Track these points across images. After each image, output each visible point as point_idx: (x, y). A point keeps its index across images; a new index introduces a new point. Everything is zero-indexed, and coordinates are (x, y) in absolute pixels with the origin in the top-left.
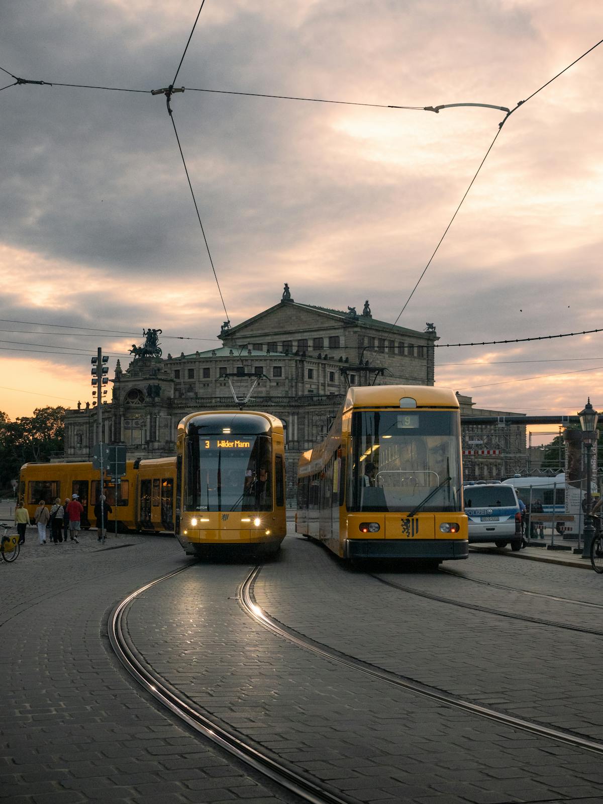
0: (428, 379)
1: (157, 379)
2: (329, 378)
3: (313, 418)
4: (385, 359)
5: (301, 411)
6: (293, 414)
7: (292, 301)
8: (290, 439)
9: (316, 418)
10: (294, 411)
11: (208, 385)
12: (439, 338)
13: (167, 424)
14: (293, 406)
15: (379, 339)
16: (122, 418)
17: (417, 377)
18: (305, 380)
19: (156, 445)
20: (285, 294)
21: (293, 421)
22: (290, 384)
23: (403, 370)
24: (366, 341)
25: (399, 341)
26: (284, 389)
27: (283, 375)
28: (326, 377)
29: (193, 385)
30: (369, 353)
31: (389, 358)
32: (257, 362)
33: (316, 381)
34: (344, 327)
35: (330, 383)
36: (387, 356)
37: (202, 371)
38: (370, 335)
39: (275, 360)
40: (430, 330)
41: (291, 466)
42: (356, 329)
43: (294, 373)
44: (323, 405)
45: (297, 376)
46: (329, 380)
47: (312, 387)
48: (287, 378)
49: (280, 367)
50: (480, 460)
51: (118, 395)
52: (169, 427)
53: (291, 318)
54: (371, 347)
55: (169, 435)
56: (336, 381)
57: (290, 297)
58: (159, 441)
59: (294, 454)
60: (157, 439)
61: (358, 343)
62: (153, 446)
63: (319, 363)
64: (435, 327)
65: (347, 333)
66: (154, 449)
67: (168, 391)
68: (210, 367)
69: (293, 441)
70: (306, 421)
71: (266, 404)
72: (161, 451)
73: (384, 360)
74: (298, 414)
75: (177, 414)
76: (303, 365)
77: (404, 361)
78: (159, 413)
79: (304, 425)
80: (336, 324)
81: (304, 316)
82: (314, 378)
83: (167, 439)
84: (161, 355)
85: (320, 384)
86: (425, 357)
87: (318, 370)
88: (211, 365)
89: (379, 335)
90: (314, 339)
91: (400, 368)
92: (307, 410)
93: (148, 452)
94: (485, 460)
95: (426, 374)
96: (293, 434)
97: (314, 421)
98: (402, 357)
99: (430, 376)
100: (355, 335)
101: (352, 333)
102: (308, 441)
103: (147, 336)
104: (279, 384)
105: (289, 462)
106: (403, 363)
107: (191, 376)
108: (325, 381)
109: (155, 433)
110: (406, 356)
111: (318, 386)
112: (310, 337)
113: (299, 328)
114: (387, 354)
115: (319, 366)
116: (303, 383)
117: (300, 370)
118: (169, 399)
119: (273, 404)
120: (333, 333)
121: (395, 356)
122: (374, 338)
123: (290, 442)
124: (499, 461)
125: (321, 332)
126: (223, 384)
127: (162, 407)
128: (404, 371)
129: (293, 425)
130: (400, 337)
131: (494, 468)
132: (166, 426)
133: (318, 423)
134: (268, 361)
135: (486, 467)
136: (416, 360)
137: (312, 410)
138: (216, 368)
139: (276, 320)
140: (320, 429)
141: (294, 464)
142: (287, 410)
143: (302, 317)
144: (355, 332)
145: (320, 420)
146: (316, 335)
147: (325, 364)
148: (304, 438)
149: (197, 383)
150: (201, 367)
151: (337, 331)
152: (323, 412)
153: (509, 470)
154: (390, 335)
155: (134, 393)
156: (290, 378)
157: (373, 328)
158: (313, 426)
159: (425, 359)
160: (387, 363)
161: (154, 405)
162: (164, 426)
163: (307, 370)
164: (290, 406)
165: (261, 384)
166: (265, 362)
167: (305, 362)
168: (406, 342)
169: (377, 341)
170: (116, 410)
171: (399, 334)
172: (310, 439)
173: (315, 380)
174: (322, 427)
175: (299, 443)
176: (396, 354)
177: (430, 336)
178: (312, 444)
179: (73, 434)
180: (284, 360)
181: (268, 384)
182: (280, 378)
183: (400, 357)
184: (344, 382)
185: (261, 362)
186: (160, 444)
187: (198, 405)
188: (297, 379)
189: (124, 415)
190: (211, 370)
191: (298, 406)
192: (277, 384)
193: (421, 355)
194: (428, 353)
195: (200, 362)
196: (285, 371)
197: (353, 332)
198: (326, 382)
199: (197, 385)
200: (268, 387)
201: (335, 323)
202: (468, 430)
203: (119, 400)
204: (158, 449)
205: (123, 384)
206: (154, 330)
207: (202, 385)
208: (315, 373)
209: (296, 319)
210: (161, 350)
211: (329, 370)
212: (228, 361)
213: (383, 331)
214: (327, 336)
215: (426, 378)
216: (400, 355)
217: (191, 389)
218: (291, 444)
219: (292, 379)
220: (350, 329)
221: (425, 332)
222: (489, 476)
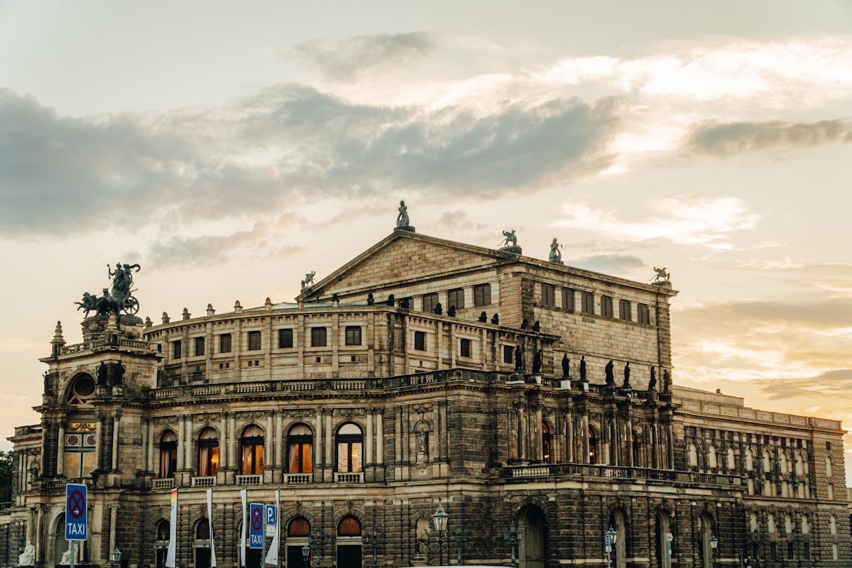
0: (659, 362)
1: (117, 352)
2: (459, 349)
3: (411, 419)
4: (575, 324)
5: (389, 405)
6: (374, 412)
7: (412, 229)
8: (369, 461)
9: (415, 417)
10: (374, 405)
11: (228, 365)
12: (677, 292)
13: (141, 439)
14: (372, 396)
15: (563, 288)
16: (61, 430)
17: (640, 359)
18: (408, 351)
19: (112, 478)
20: (400, 219)
21: (374, 426)
22: (377, 359)
23: (612, 344)
24: (538, 290)
25: (602, 293)
26: (365, 368)
27: (364, 342)
28: (453, 347)
29: (201, 368)
30: (544, 311)
31: (584, 323)
32: (315, 319)
33: (433, 355)
34: (497, 267)
35: (461, 359)
36: (579, 318)
37: (217, 341)
38: (545, 281)
39: (349, 314)
40: (662, 279)
41: (369, 514)
42: (517, 269)
43: (385, 338)
44: (427, 391)
45: (391, 343)
46: (459, 354)
47: (423, 365)
48: (371, 347)
49: (359, 328)
50: (759, 503)
51: (55, 387)
52: (144, 445)
53: (410, 258)
54: (548, 303)
55: (144, 461)
56: (474, 356)
57: (408, 223)
58: (117, 471)
59: (376, 491)
60: (114, 467)
61: (523, 293)
62: (106, 480)
63: (437, 322)
64: (669, 274)
65: (502, 277)
66: (107, 488)
67: (145, 377)
68: (231, 331)
69: (374, 465)
70: (398, 425)
71: (319, 393)
72: (121, 491)
73: (575, 326)
74: (383, 412)
75: (159, 418)
76: (403, 323)
77: (614, 329)
78: (119, 417)
79: (394, 432)
80: (484, 263)
81: (431, 253)
82: (428, 349)
83: (139, 467)
84: (137, 311)
85: (440, 361)
86: (653, 323)
87: (437, 333)
88: (233, 329)
89: (563, 282)
90: (450, 292)
91: (606, 340)
92: (398, 404)
93: (95, 494)
94: (769, 504)
95: (656, 353)
96: (374, 452)
97: (412, 424)
98: (610, 322)
99: (664, 356)
100: (515, 278)
101: (511, 276)
102: (402, 464)
103: (114, 276)
104: (357, 358)
105: (367, 508)
106: (612, 333)
107: (199, 351)
108: (450, 354)
109: (110, 454)
110: (616, 320)
111: (437, 362)
112: (442, 288)
113: (423, 274)
114: (581, 315)
115: (437, 326)
116: (404, 357)
117: (397, 333)
118: (147, 390)
119: (335, 393)
120: (479, 278)
121: (596, 321)
122: (554, 287)
123: (368, 466)
124: (796, 506)
125: (460, 279)
126: (253, 363)
127: (126, 405)
128: (614, 346)
129: (374, 434)
130: (604, 287)
131: (788, 519)
132: (137, 443)
133: (420, 427)
134: (336, 316)
135: (771, 518)
136: (636, 328)
137: (407, 403)
138: (241, 333)
139: (387, 264)
140: (423, 439)
141: (375, 510)
142: (363, 403)
143: (428, 255)
144: (515, 274)
145: (423, 422)
146: (450, 284)
147: (449, 324)
148: (395, 458)
149: (208, 362)
150: (215, 333)
151: (486, 274)
152: (426, 406)
153: (816, 522)
154: (586, 283)
155: (82, 382)
156: (377, 347)
157: (549, 267)
158: (409, 433)
159: (651, 328)
160: (581, 331)
161: (108, 402)
162: (134, 443)
163: (413, 333)
164: (368, 397)
165: (322, 359)
166: (330, 319)
167: (407, 319)
168: (616, 296)
169: (560, 293)
170: (48, 415)
171: (602, 282)
172: (406, 459)
173: (429, 352)
174: (427, 434)
175: (385, 469)
176: (597, 317)
177: (662, 290)
178: (409, 470)
179: (24, 471)
180: (365, 313)
181: (335, 359)
182: (359, 348)
183: (605, 323)
184: (490, 358)
185: (323, 319)
186: (118, 476)
187: (194, 400)
188: (390, 350)
189: (65, 425)
190: (233, 336)
191: (384, 397)
192: (353, 359)
193: (644, 320)
194: (657, 317)
195: (213, 323)
196: (368, 335)
197: (513, 273)
198: (454, 357)
199: (209, 366)
200: (335, 363)
201: (483, 260)
202: (732, 447)
203: (57, 396)
204: (115, 487)
205: (63, 366)
206: (127, 267)
207: (217, 367)
208: (429, 340)
209: (419, 259)
210: (137, 302)
211: (458, 335)
212: (263, 318)
213: (569, 274)
214: (469, 284)
215: (657, 361)
216: (604, 319)
217: (198, 374)
218: (370, 471)
219: (381, 349)
220: (509, 270)
221: (653, 284)
222: (779, 535)
